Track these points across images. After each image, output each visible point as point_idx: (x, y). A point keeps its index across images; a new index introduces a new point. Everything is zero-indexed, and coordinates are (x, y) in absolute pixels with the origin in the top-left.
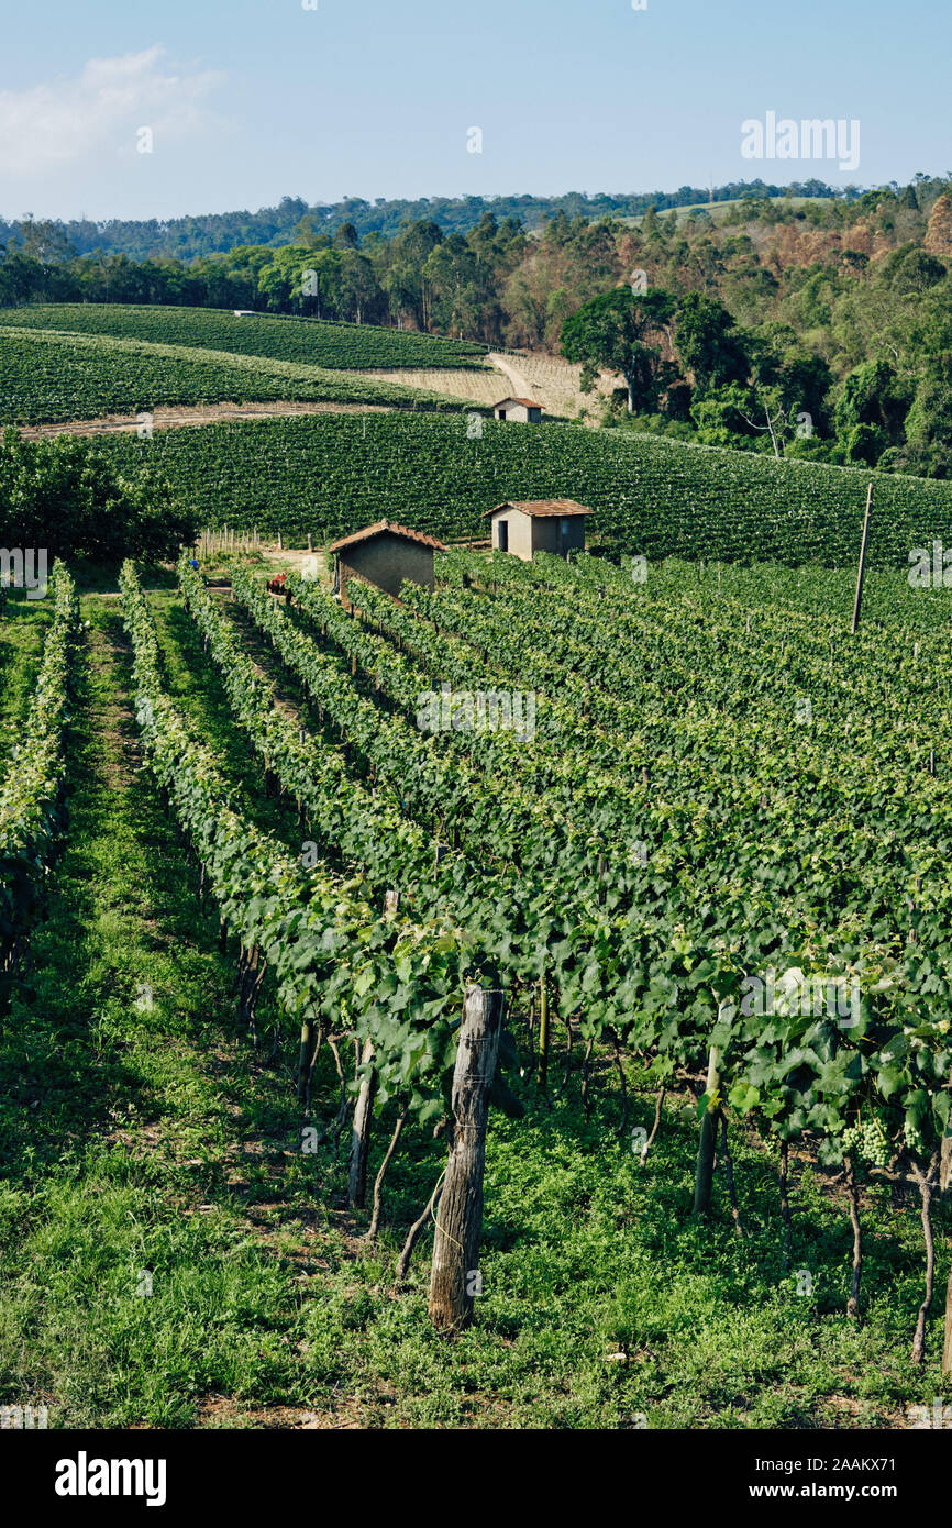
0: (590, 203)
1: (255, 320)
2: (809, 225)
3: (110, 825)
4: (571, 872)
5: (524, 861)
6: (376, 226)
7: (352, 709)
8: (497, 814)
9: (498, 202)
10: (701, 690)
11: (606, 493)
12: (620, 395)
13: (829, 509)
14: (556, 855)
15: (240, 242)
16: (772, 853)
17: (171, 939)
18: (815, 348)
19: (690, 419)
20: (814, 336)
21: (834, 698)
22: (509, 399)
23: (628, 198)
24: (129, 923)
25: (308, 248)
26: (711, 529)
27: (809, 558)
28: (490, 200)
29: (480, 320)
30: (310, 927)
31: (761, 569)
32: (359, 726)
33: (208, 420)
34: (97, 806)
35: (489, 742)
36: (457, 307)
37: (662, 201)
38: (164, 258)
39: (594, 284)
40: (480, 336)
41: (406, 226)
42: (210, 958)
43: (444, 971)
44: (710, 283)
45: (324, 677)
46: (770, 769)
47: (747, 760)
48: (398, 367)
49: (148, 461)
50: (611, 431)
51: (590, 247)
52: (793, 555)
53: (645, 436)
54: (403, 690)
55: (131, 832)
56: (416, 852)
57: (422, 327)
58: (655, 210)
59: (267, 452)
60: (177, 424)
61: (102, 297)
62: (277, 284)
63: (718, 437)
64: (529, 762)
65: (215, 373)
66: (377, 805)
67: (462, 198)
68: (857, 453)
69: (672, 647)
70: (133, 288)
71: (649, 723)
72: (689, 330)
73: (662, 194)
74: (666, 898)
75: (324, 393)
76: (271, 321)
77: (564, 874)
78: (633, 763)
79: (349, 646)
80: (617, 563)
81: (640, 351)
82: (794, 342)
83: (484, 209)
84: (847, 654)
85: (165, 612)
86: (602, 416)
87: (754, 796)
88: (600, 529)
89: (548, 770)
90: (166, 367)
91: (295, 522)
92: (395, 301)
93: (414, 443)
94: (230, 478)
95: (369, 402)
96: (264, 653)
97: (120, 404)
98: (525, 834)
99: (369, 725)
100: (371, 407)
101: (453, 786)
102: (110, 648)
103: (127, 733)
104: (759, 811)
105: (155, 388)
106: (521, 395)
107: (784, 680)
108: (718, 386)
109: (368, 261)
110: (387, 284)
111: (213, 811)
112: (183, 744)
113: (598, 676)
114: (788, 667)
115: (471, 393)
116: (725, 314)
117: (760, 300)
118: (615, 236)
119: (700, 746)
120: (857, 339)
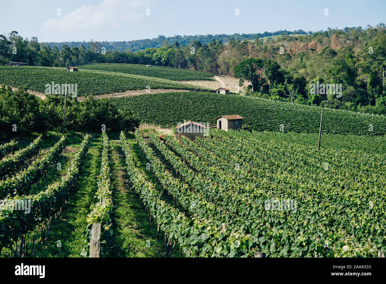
0: (241, 36)
1: (152, 67)
2: (300, 41)
3: (123, 203)
4: (254, 217)
5: (239, 214)
6: (184, 43)
7: (186, 172)
8: (231, 201)
9: (216, 36)
10: (279, 166)
11: (247, 113)
12: (250, 87)
13: (308, 117)
14: (250, 212)
15: (148, 47)
16: (310, 212)
17: (143, 235)
18: (302, 74)
19: (269, 93)
20: (302, 71)
21: (315, 169)
22: (220, 88)
23: (251, 35)
24: (131, 231)
25: (166, 48)
26: (276, 123)
27: (303, 131)
28: (214, 35)
29: (212, 67)
30: (195, 233)
31: (290, 133)
32: (189, 176)
33: (140, 94)
34: (118, 198)
35: (225, 181)
36: (206, 64)
37: (260, 35)
38: (128, 51)
39: (243, 57)
40: (212, 71)
41: (192, 42)
42: (155, 241)
43: (245, 247)
44: (273, 57)
45: (177, 163)
46: (303, 188)
47: (296, 185)
48: (190, 80)
49: (124, 105)
50: (248, 96)
51: (241, 47)
52: (298, 130)
53: (257, 98)
54: (199, 166)
55: (129, 205)
56: (213, 211)
57: (196, 69)
58: (258, 38)
59: (156, 102)
60: (132, 95)
61: (111, 61)
62: (158, 58)
63: (276, 98)
64: (237, 186)
65: (142, 81)
66: (200, 198)
67: (206, 35)
68: (314, 102)
69: (270, 154)
70: (119, 59)
71: (267, 175)
72: (269, 70)
73: (260, 34)
74: (284, 225)
75: (171, 87)
76: (156, 68)
77: (252, 217)
78: (265, 186)
79: (183, 154)
80: (251, 132)
81: (255, 75)
82: (297, 73)
83: (212, 38)
84: (317, 156)
85: (132, 145)
86: (245, 93)
87: (300, 196)
88: (246, 123)
89: (242, 188)
90: (129, 80)
91: (164, 121)
92: (189, 63)
93: (196, 100)
94: (146, 109)
95: (183, 89)
96: (159, 156)
97: (117, 90)
98: (239, 206)
99: (192, 176)
100: (184, 90)
101: (217, 193)
102: (118, 155)
103: (124, 178)
104: (302, 200)
105: (126, 85)
106: (223, 87)
107: (302, 163)
108: (276, 84)
109: (182, 52)
110: (187, 58)
111: (155, 200)
112: (144, 181)
113: (251, 162)
114: (302, 160)
115: (210, 87)
116: (278, 65)
117: (287, 62)
118: (248, 45)
119: (282, 182)
120: (313, 72)
